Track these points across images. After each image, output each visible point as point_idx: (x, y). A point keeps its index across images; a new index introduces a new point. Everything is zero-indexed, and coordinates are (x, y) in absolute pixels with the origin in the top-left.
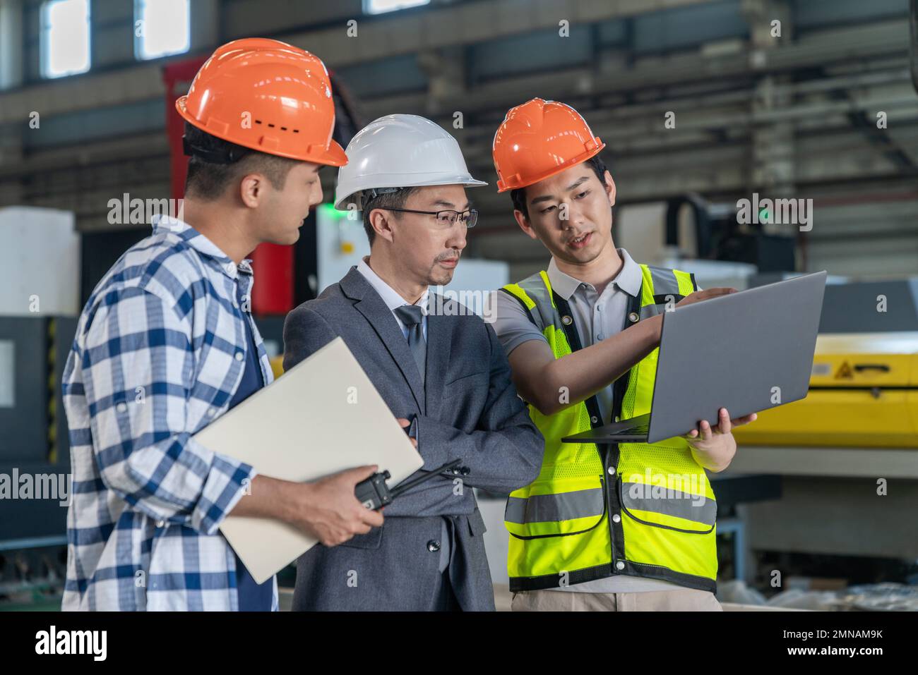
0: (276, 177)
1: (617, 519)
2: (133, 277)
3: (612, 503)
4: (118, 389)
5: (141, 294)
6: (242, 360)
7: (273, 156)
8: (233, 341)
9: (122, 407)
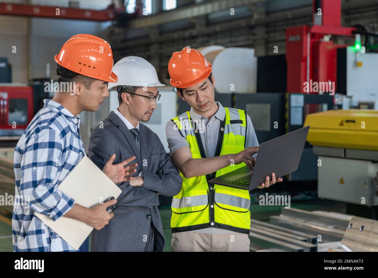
0: (87, 84)
1: (212, 207)
2: (45, 122)
3: (211, 200)
4: (35, 162)
5: (47, 128)
6: (82, 155)
7: (86, 76)
8: (78, 148)
9: (35, 168)
